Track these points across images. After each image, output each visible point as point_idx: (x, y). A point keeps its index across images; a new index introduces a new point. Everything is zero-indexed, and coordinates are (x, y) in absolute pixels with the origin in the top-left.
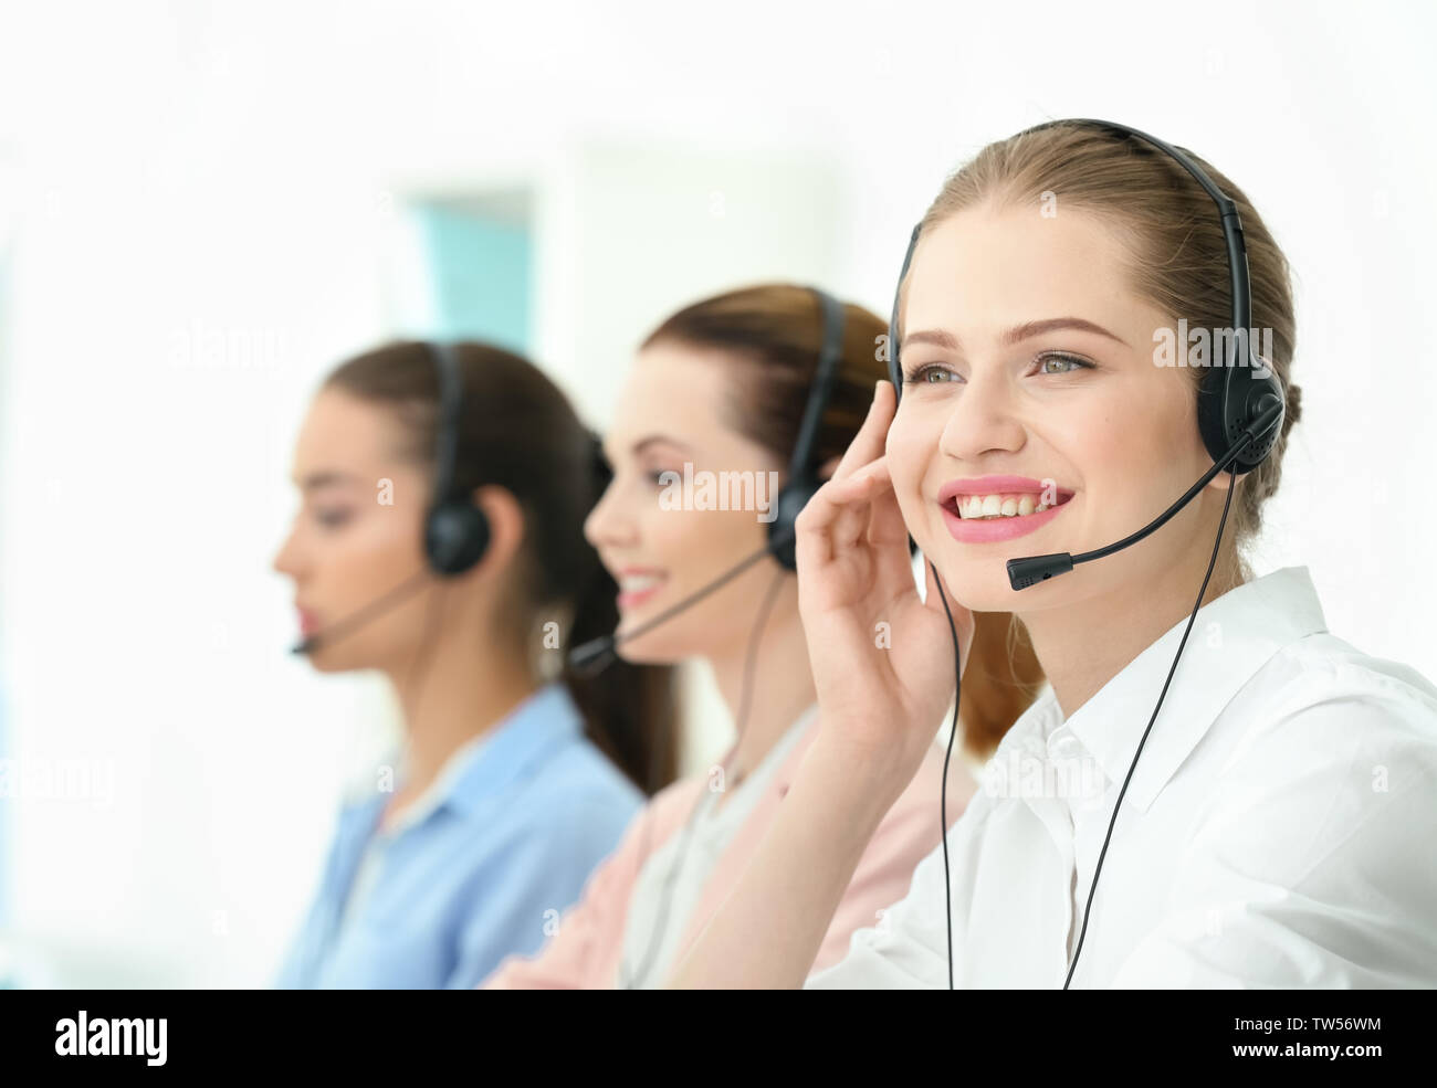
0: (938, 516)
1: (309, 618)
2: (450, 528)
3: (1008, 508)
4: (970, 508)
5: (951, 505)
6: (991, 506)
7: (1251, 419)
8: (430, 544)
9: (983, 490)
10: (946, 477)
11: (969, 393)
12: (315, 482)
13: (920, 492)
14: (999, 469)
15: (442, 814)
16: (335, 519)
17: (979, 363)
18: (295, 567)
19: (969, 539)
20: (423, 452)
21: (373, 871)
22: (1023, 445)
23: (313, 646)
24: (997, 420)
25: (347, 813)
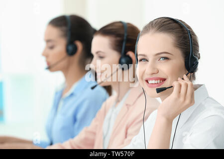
0: (145, 83)
1: (48, 63)
2: (70, 48)
3: (156, 82)
4: (150, 82)
5: (147, 81)
6: (153, 82)
7: (193, 65)
8: (67, 50)
9: (152, 79)
10: (146, 77)
11: (149, 63)
12: (48, 41)
13: (142, 79)
14: (154, 76)
15: (72, 95)
16: (52, 48)
17: (150, 59)
18: (46, 55)
19: (150, 87)
20: (65, 35)
21: (61, 103)
22: (158, 72)
23: (50, 68)
24: (154, 68)
25: (56, 93)
